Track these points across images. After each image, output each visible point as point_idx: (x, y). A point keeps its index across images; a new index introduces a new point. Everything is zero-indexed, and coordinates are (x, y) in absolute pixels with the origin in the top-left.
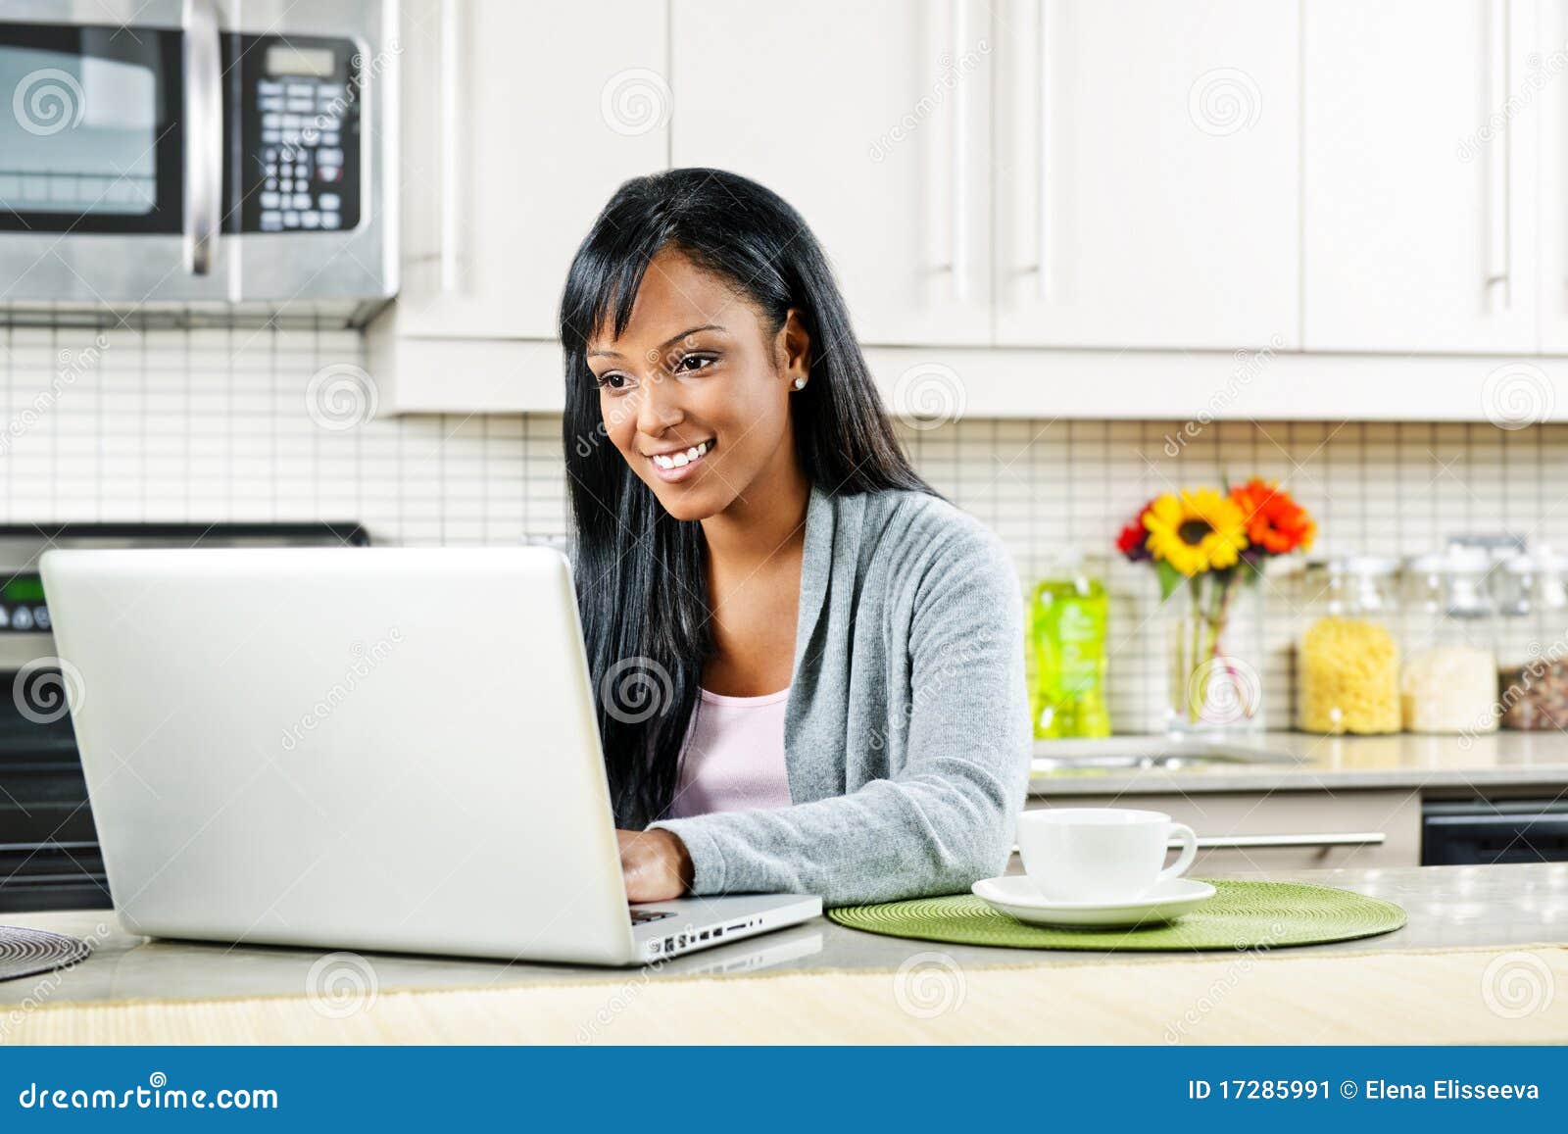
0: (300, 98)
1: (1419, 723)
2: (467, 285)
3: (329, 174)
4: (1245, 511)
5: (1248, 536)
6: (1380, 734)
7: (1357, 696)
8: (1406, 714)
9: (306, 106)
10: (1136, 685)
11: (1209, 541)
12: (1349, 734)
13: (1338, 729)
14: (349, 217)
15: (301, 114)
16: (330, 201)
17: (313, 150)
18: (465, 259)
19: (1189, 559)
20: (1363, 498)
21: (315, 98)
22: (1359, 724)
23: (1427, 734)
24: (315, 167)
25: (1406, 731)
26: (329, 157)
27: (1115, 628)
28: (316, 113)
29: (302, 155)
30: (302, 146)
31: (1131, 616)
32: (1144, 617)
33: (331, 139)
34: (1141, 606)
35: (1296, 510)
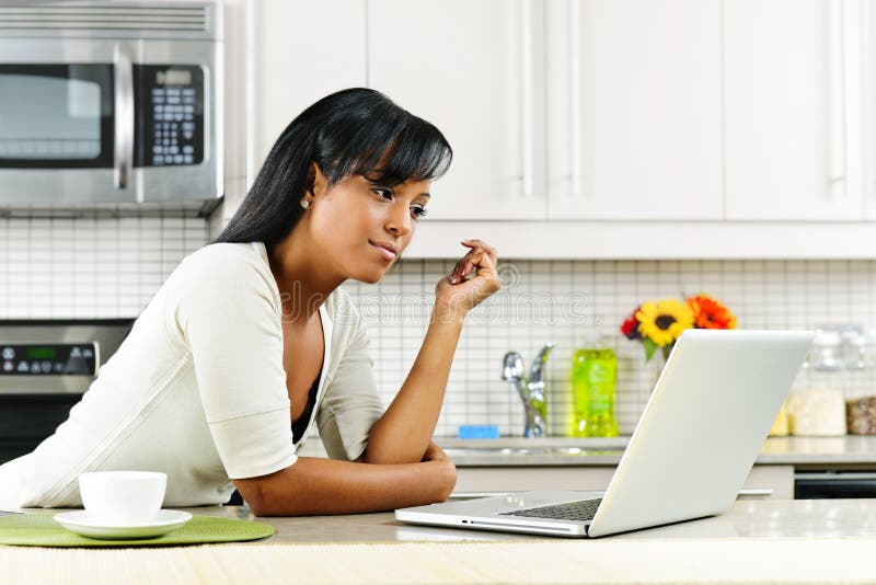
0: (173, 96)
1: (798, 430)
3: (188, 135)
4: (694, 311)
5: (696, 325)
6: (777, 437)
8: (791, 426)
9: (177, 100)
11: (674, 328)
14: (198, 157)
15: (174, 105)
16: (188, 150)
17: (180, 123)
19: (662, 337)
20: (765, 304)
21: (181, 96)
23: (803, 436)
24: (181, 131)
25: (791, 435)
26: (188, 127)
27: (621, 375)
28: (182, 104)
29: (174, 126)
30: (174, 121)
31: (630, 370)
32: (637, 370)
33: (189, 117)
34: (635, 364)
35: (723, 310)
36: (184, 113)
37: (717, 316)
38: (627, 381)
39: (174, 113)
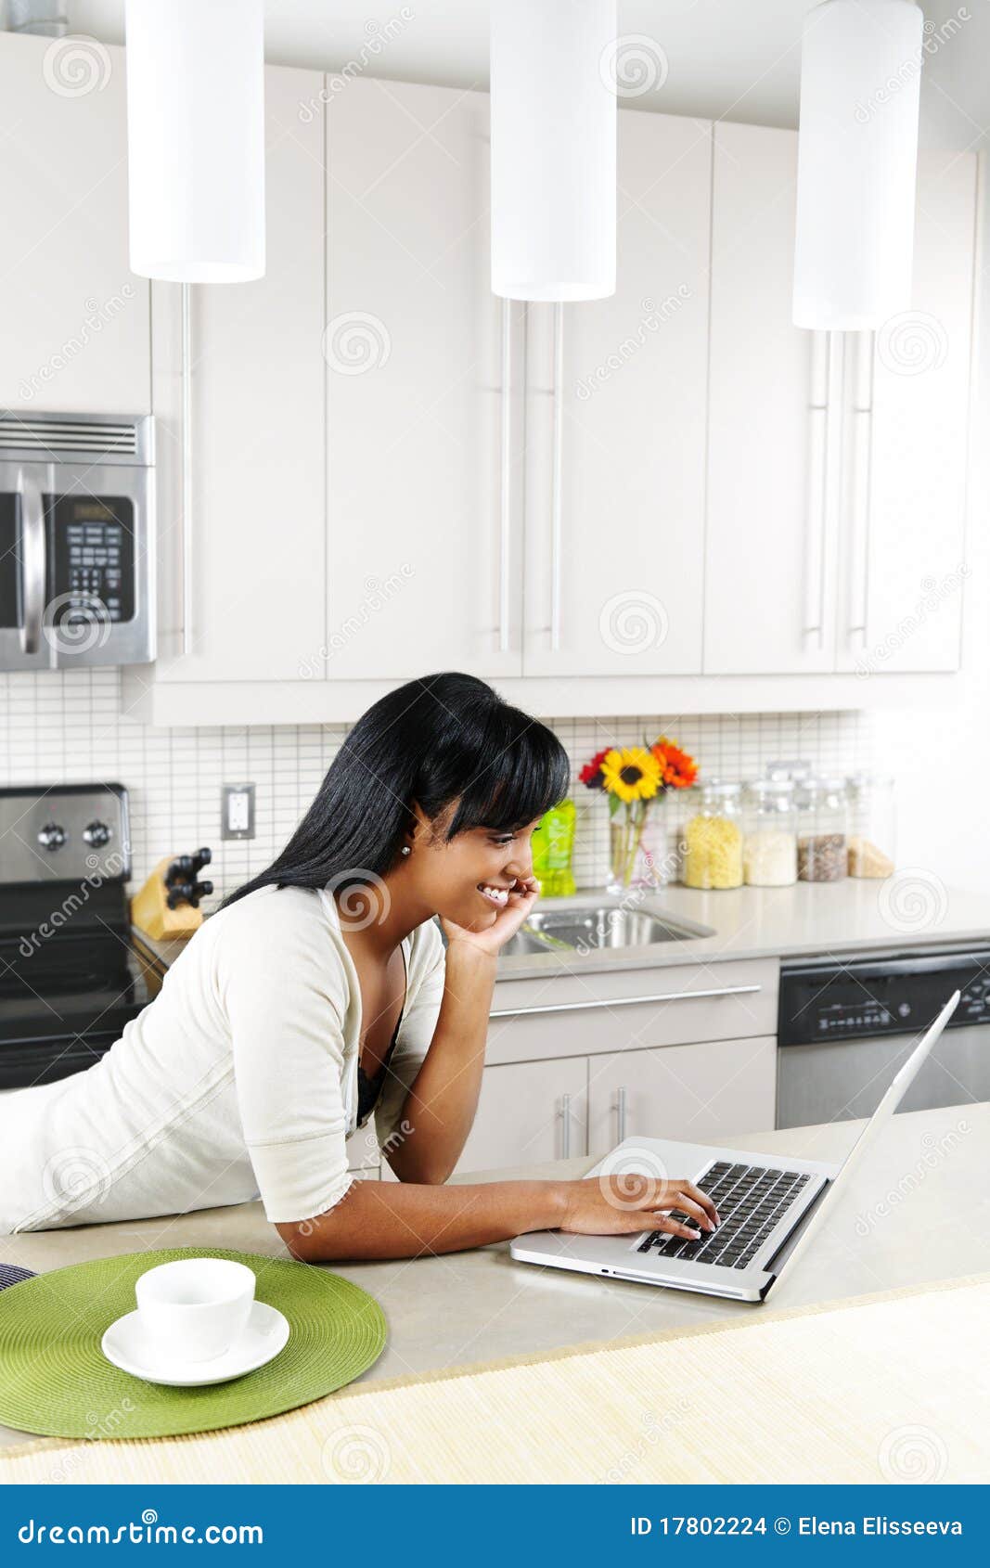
0: (93, 536)
1: (752, 880)
2: (198, 650)
3: (113, 584)
4: (661, 763)
5: (663, 779)
6: (732, 889)
7: (720, 867)
8: (746, 875)
9: (98, 541)
10: (590, 859)
11: (640, 783)
12: (713, 889)
13: (706, 886)
14: (126, 612)
15: (95, 546)
16: (114, 602)
17: (103, 569)
18: (196, 632)
19: (628, 793)
20: (721, 743)
21: (104, 536)
22: (720, 883)
23: (757, 886)
24: (104, 580)
25: (745, 884)
26: (113, 574)
27: (579, 825)
28: (105, 546)
29: (95, 573)
30: (95, 567)
31: (586, 818)
32: (595, 818)
33: (114, 562)
34: (592, 813)
35: (689, 760)
36: (107, 556)
37: (681, 767)
38: (581, 831)
39: (95, 556)
